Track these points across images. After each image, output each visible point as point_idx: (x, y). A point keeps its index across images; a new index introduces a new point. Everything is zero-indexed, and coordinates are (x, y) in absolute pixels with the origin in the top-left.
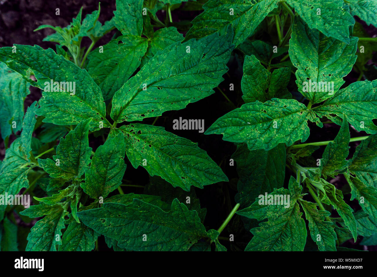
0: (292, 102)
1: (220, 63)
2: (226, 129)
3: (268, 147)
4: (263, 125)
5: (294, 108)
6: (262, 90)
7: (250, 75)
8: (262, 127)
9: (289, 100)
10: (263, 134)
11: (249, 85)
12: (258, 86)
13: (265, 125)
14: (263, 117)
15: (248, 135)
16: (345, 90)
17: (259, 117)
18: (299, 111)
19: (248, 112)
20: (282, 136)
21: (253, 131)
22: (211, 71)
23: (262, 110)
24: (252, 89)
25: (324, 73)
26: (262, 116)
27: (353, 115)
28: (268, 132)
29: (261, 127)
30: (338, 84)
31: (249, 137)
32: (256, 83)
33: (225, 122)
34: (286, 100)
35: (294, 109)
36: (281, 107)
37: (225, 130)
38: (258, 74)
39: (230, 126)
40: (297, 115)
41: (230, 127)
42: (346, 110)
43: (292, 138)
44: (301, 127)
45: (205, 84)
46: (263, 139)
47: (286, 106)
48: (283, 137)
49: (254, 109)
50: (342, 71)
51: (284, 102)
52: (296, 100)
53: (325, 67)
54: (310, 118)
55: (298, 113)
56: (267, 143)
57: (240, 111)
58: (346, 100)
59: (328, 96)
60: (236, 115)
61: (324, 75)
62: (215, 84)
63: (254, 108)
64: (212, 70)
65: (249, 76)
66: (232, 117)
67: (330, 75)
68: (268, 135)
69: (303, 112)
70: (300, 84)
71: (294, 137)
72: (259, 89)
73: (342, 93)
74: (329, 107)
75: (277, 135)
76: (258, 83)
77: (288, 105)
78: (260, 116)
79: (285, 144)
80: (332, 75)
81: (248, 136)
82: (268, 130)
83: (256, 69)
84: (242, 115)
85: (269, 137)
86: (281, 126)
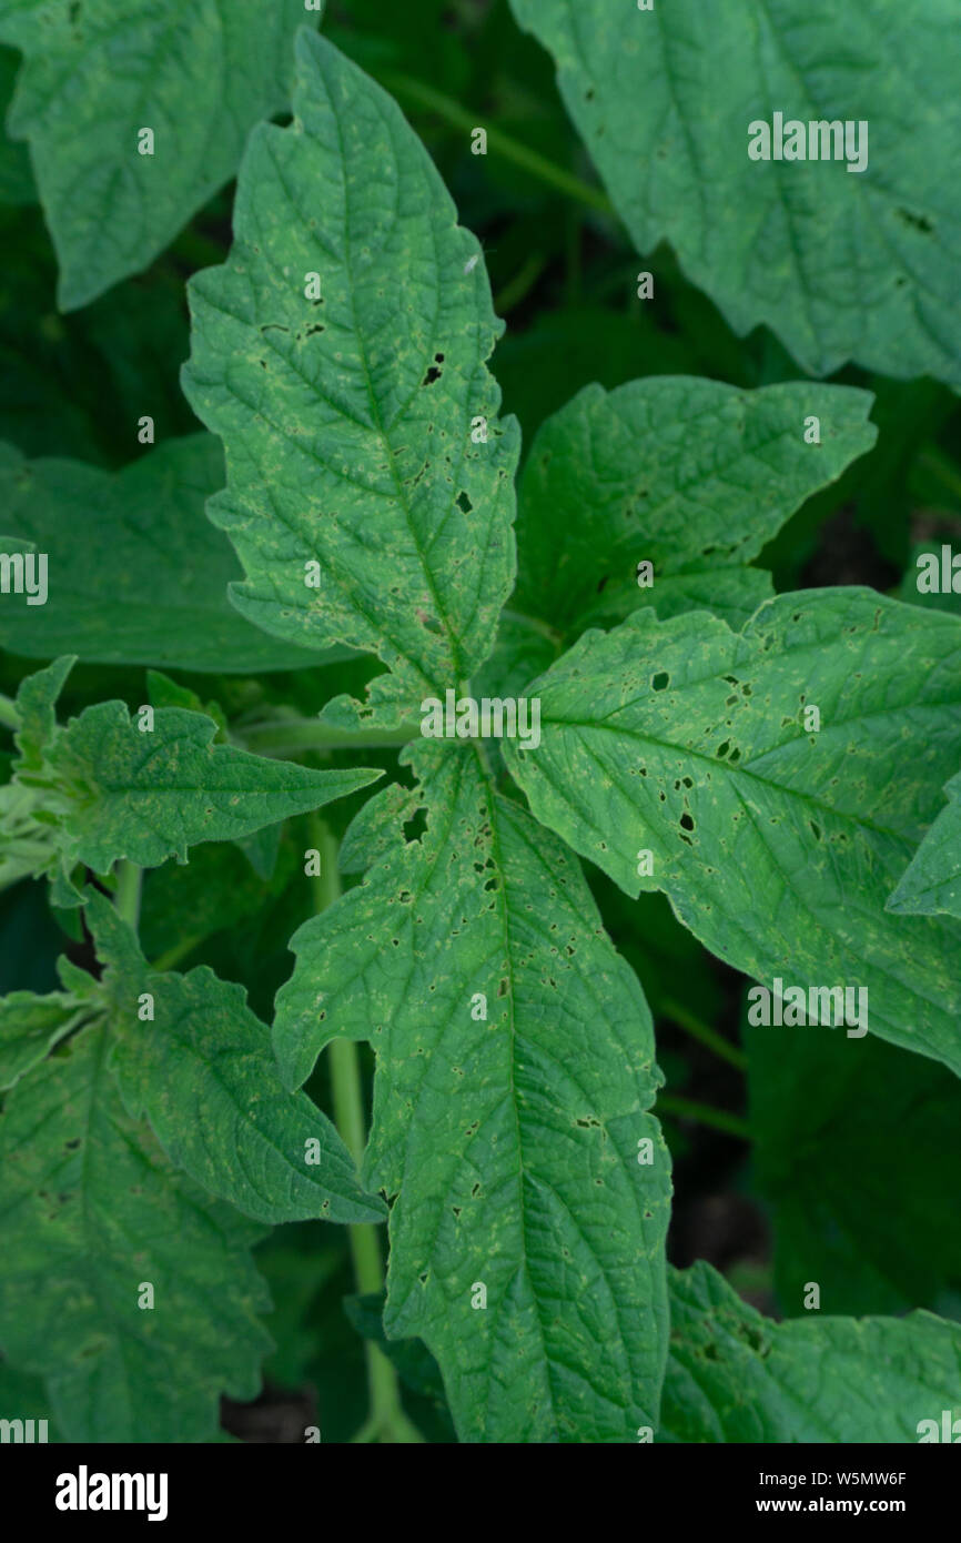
0: (495, 557)
1: (864, 324)
2: (327, 149)
3: (203, 382)
4: (346, 367)
5: (461, 564)
6: (647, 527)
7: (747, 436)
8: (332, 360)
9: (509, 539)
10: (292, 364)
11: (677, 430)
12: (675, 500)
13: (347, 379)
14: (395, 365)
15: (286, 271)
16: (589, 929)
17: (397, 342)
18: (440, 603)
19: (427, 269)
20: (272, 470)
21: (313, 309)
22: (798, 253)
23: (440, 358)
24: (649, 451)
25: (703, 790)
26: (401, 356)
27: (415, 946)
28: (302, 391)
29: (338, 356)
30: (619, 853)
31: (272, 278)
32: (691, 482)
33: (368, 141)
34: (508, 512)
35: (451, 562)
36: (458, 477)
37: (320, 144)
38: (748, 487)
39: (346, 175)
40: (414, 587)
41: (341, 176)
42: (450, 909)
43: (253, 527)
44: (330, 598)
45: (702, 195)
46: (253, 359)
47: (465, 504)
48: (261, 475)
49: (447, 308)
50: (720, 907)
51: (498, 499)
52: (511, 585)
53: (750, 803)
54: (395, 683)
55: (426, 596)
56: (227, 383)
57: (437, 228)
58: (519, 931)
59: (540, 793)
60: (410, 202)
61: (688, 783)
62: (702, 255)
63: (456, 305)
64: (810, 260)
65: (734, 434)
66: (400, 180)
67: (687, 822)
68: (279, 392)
69: (438, 639)
70: (635, 640)
71: (260, 540)
72: (652, 506)
73: (565, 906)
74: (475, 819)
75: (275, 438)
76: (693, 499)
77: (471, 524)
78: (403, 346)
79: (223, 483)
80: (687, 833)
81: (278, 270)
82: (313, 394)
83: (780, 471)
84: (414, 240)
85: (264, 393)
86: (338, 473)
